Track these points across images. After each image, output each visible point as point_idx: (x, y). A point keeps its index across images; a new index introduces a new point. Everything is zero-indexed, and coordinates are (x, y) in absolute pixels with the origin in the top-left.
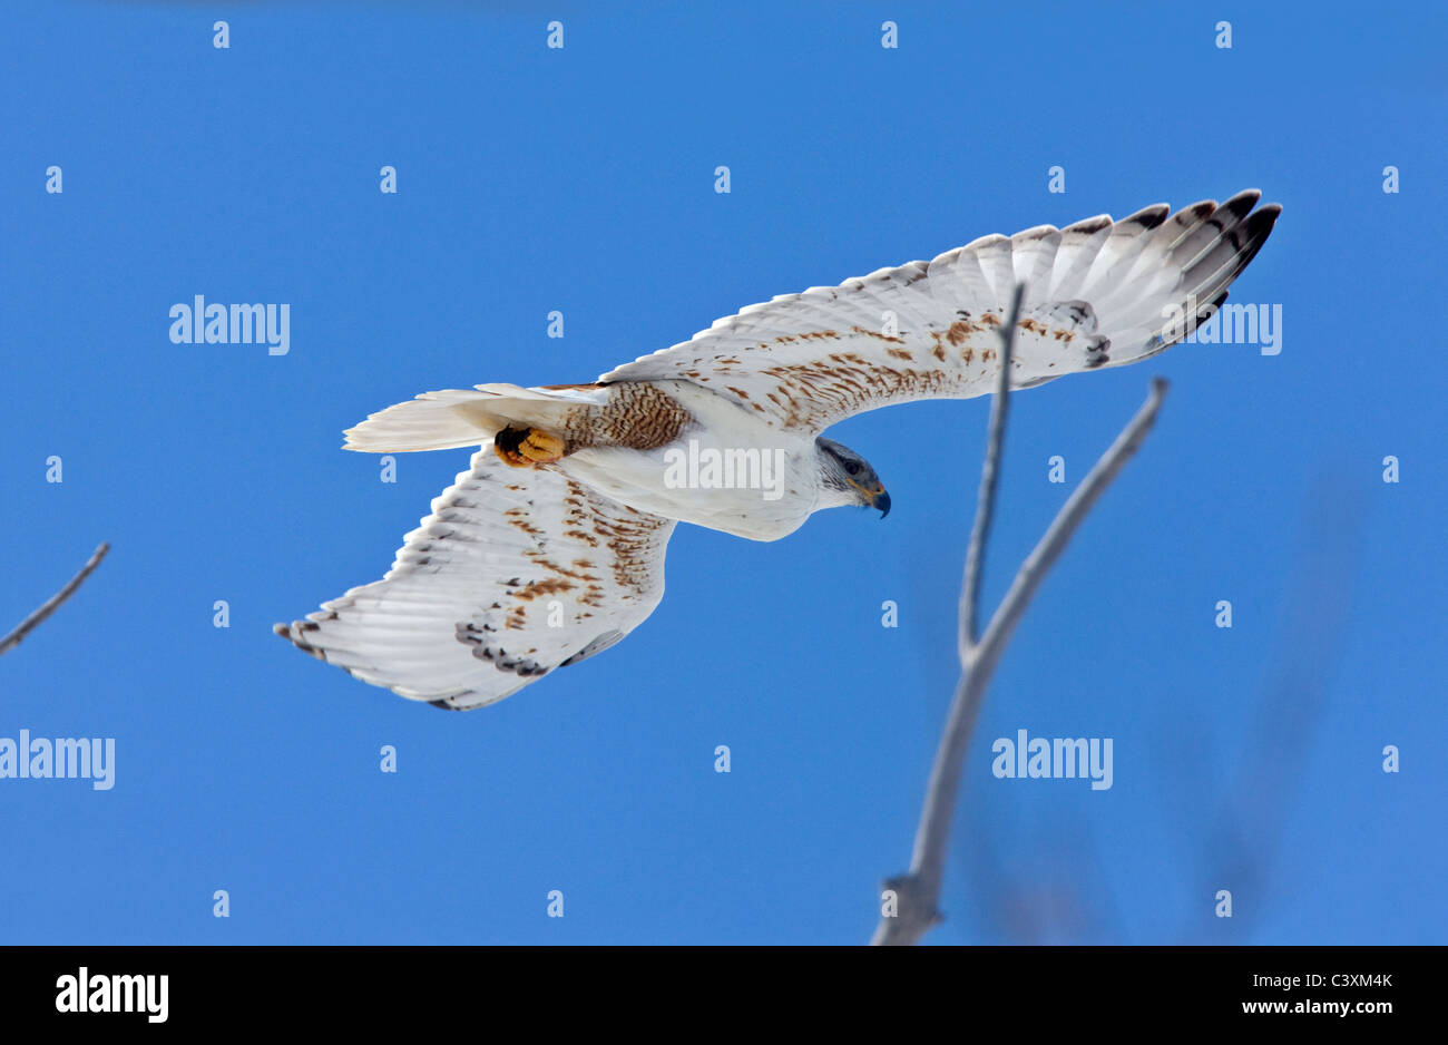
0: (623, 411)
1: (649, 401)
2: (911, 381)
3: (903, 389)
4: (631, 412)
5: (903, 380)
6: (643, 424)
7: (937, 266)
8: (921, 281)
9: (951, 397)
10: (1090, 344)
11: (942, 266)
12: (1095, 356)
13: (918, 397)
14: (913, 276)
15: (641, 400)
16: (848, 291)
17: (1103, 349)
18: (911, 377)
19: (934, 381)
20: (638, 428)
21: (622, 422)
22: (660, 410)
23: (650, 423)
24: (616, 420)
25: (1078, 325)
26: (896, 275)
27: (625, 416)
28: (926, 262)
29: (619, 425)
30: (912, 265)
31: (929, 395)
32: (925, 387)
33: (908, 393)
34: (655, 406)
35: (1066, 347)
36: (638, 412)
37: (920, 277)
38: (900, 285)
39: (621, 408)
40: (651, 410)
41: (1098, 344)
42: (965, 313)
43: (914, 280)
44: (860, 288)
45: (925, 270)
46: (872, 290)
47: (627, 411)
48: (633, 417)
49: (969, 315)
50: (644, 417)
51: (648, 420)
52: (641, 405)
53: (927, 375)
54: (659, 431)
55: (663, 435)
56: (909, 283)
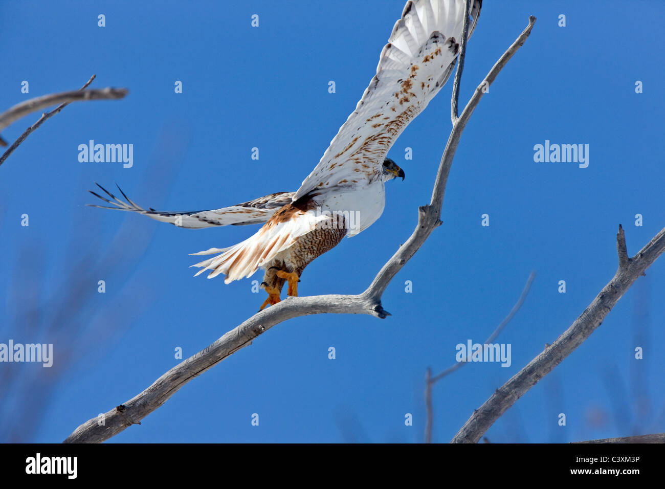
0: (310, 243)
1: (319, 233)
2: (401, 120)
3: (401, 126)
4: (313, 242)
5: (397, 122)
6: (321, 243)
7: (379, 73)
8: (378, 84)
9: (419, 114)
10: (448, 45)
11: (381, 71)
12: (453, 49)
13: (407, 124)
14: (375, 84)
15: (316, 234)
16: (360, 107)
17: (454, 43)
18: (400, 119)
19: (409, 113)
20: (320, 246)
21: (312, 247)
22: (325, 234)
23: (324, 241)
24: (309, 248)
25: (438, 43)
26: (370, 88)
27: (312, 244)
28: (375, 76)
29: (311, 249)
30: (372, 81)
31: (411, 119)
32: (407, 118)
33: (403, 125)
34: (322, 233)
35: (441, 55)
36: (316, 240)
37: (377, 83)
38: (373, 90)
39: (308, 242)
40: (321, 235)
41: (450, 43)
42: (400, 80)
43: (376, 85)
44: (363, 103)
45: (377, 79)
46: (367, 100)
47: (312, 242)
48: (315, 243)
49: (401, 80)
50: (320, 240)
51: (322, 240)
52: (316, 236)
53: (405, 113)
54: (329, 242)
55: (332, 242)
56: (375, 88)
